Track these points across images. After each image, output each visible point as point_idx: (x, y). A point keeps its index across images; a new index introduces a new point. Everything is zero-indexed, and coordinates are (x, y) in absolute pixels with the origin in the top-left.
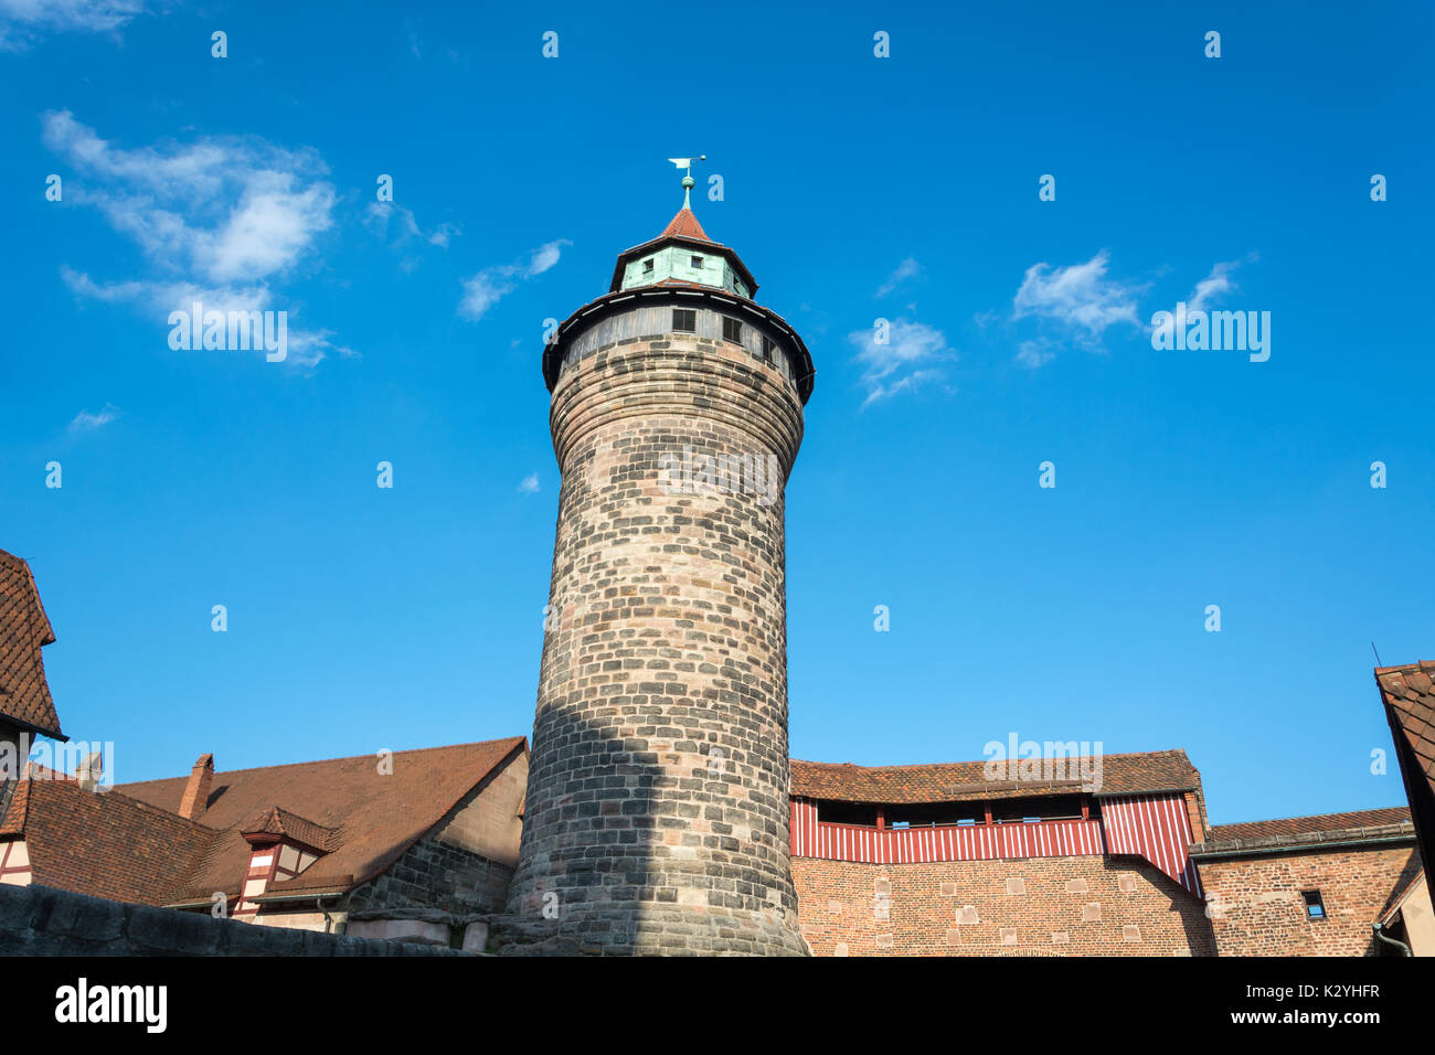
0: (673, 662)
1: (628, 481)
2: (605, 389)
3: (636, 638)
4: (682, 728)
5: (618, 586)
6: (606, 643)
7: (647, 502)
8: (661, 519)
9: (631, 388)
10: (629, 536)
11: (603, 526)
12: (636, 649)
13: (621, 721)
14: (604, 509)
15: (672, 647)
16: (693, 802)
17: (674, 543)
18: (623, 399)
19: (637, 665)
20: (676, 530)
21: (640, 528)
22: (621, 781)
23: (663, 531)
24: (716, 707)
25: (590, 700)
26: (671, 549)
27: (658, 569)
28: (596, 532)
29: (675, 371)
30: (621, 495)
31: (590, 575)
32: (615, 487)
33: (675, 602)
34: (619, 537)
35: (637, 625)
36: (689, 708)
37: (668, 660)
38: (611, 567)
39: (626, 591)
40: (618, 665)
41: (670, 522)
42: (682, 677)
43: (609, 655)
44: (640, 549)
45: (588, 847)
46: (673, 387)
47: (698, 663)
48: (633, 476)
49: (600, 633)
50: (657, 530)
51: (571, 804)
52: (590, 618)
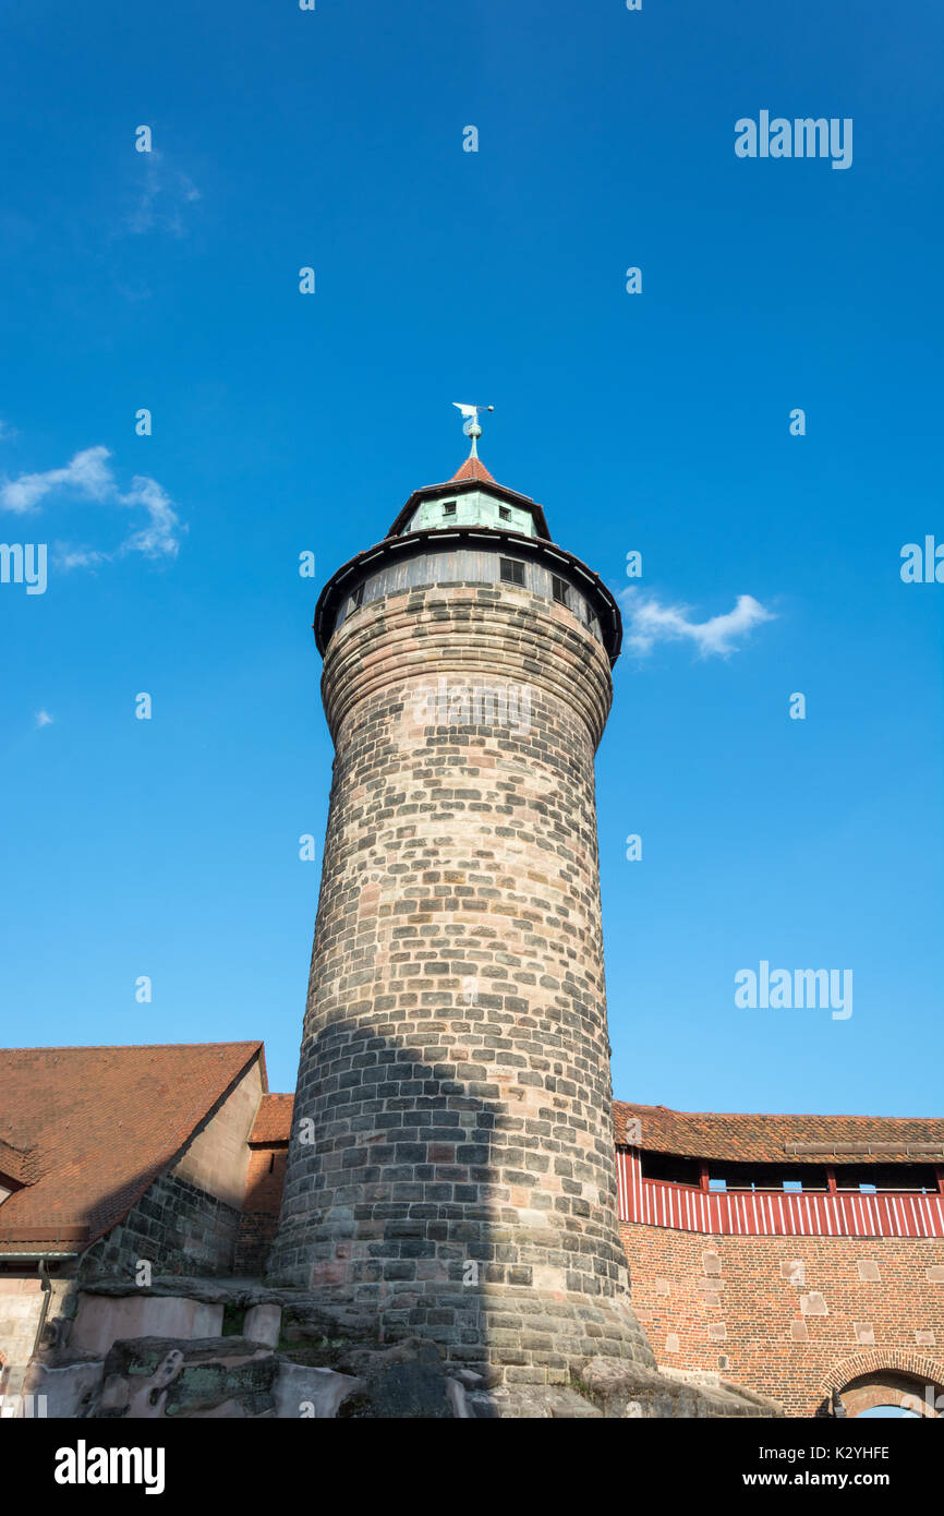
0: (512, 971)
1: (448, 745)
2: (419, 635)
3: (466, 936)
4: (526, 1055)
5: (441, 869)
6: (427, 940)
7: (473, 773)
8: (491, 796)
9: (453, 638)
10: (452, 811)
11: (418, 795)
12: (467, 950)
13: (451, 1040)
14: (417, 775)
15: (509, 952)
16: (540, 1151)
17: (507, 825)
18: (442, 649)
19: (469, 970)
20: (509, 811)
21: (467, 803)
22: (454, 1119)
23: (494, 810)
24: (559, 1031)
25: (408, 1010)
26: (504, 832)
27: (489, 855)
28: (408, 802)
29: (506, 627)
30: (439, 762)
31: (402, 852)
32: (433, 751)
33: (512, 897)
34: (439, 811)
35: (468, 921)
36: (532, 1029)
37: (506, 967)
38: (430, 846)
39: (450, 877)
40: (444, 968)
41: (501, 800)
42: (523, 991)
43: (433, 955)
44: (466, 828)
45: (411, 1204)
46: (502, 645)
47: (538, 975)
48: (453, 740)
49: (418, 926)
50: (487, 808)
51: (384, 1143)
52: (401, 906)
